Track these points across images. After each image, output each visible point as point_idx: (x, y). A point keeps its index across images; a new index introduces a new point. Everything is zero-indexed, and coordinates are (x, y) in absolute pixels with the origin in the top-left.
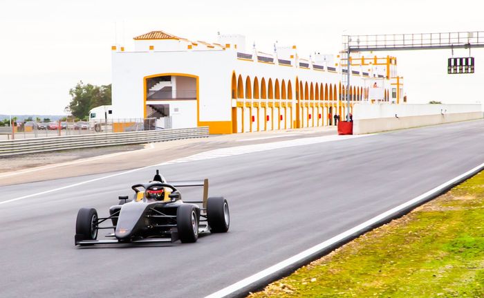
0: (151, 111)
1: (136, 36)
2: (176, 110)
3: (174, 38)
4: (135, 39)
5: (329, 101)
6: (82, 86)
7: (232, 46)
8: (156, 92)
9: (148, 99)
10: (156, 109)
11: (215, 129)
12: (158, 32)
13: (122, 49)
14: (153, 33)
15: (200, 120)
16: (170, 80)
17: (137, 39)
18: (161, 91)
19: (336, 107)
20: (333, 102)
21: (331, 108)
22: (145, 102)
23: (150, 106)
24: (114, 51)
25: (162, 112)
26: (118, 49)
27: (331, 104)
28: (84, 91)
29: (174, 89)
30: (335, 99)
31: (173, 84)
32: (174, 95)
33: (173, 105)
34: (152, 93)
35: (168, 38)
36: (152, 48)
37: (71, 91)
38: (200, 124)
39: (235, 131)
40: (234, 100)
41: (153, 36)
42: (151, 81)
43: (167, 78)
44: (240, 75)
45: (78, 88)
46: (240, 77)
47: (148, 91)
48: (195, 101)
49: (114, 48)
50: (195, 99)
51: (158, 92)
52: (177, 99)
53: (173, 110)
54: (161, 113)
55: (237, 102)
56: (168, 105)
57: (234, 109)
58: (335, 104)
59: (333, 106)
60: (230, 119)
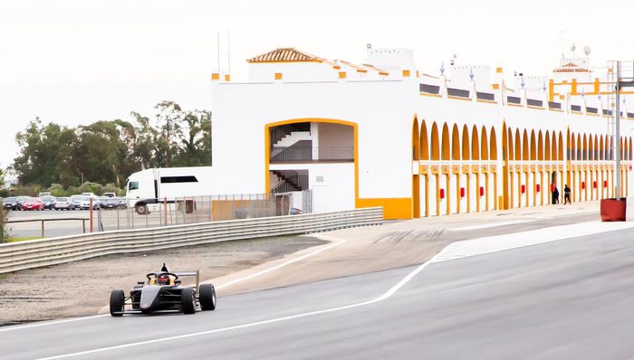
0: (276, 182)
1: (251, 57)
2: (320, 179)
3: (315, 60)
4: (251, 61)
5: (551, 162)
6: (39, 127)
7: (413, 74)
8: (285, 150)
9: (273, 160)
10: (283, 178)
11: (393, 210)
12: (289, 50)
13: (227, 78)
14: (279, 51)
15: (361, 196)
16: (309, 130)
17: (254, 61)
18: (294, 147)
19: (561, 172)
20: (558, 162)
21: (554, 174)
22: (267, 167)
23: (275, 172)
24: (215, 81)
25: (294, 182)
26: (222, 78)
27: (554, 167)
28: (42, 137)
29: (315, 145)
30: (561, 158)
31: (313, 136)
32: (315, 156)
33: (314, 171)
34: (280, 151)
35: (306, 60)
36: (278, 76)
37: (19, 137)
38: (360, 203)
39: (417, 215)
40: (416, 163)
41: (279, 56)
42: (277, 132)
43: (304, 126)
44: (424, 121)
45: (33, 131)
46: (424, 123)
47: (272, 148)
48: (352, 165)
49: (215, 76)
50: (352, 161)
51: (287, 149)
52: (321, 161)
53: (315, 179)
54: (292, 184)
55: (420, 166)
56: (307, 171)
57: (416, 177)
58: (561, 167)
59: (558, 171)
60: (409, 194)
